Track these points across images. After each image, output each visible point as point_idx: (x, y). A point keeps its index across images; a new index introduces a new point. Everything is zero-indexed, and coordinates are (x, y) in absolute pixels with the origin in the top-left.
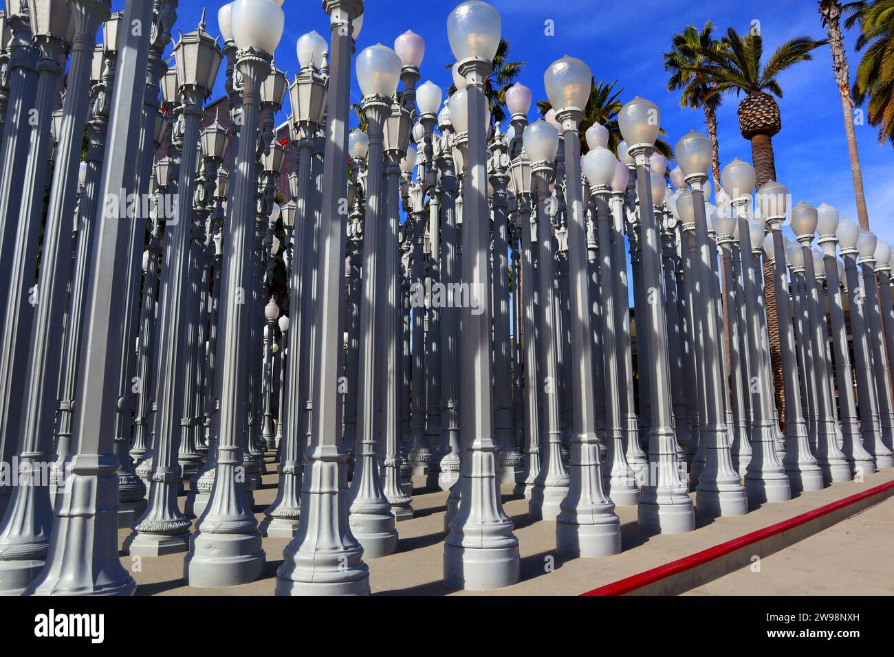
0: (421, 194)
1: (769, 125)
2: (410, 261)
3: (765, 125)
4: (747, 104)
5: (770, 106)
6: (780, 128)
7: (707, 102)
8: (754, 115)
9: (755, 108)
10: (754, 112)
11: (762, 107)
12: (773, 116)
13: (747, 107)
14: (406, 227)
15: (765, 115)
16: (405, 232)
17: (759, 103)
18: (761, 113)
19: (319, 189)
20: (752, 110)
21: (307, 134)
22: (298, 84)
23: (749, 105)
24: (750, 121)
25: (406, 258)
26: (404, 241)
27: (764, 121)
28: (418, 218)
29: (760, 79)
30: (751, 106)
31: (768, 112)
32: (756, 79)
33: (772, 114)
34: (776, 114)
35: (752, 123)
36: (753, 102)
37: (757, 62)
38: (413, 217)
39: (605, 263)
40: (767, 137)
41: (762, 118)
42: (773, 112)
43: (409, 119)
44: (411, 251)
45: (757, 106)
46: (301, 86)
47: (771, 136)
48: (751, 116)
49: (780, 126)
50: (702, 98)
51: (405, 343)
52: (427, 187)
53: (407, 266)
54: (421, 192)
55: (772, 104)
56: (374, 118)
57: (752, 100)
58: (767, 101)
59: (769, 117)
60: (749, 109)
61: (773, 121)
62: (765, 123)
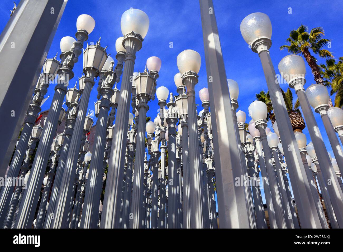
0: (157, 143)
1: (300, 125)
2: (151, 181)
3: (299, 125)
4: (290, 117)
5: (299, 118)
6: (305, 126)
7: (272, 119)
8: (294, 121)
9: (294, 119)
10: (294, 120)
11: (297, 118)
12: (302, 122)
13: (291, 118)
14: (150, 162)
15: (299, 121)
16: (149, 164)
17: (295, 117)
18: (297, 120)
19: (101, 124)
20: (293, 119)
21: (91, 75)
22: (89, 49)
23: (291, 117)
24: (293, 124)
25: (149, 180)
26: (149, 168)
27: (298, 124)
28: (156, 154)
29: (294, 108)
30: (292, 118)
31: (299, 120)
32: (292, 108)
33: (301, 121)
34: (303, 121)
35: (294, 124)
36: (293, 116)
37: (292, 101)
38: (153, 154)
39: (269, 163)
40: (301, 130)
41: (298, 122)
42: (301, 120)
43: (153, 79)
44: (152, 176)
45: (294, 117)
46: (90, 50)
47: (302, 130)
48: (293, 122)
49: (305, 125)
50: (270, 117)
51: (148, 222)
52: (160, 139)
53: (149, 184)
54: (158, 142)
55: (300, 117)
56: (130, 46)
57: (292, 116)
58: (298, 116)
59: (300, 122)
60: (291, 119)
61: (302, 123)
62: (299, 124)
